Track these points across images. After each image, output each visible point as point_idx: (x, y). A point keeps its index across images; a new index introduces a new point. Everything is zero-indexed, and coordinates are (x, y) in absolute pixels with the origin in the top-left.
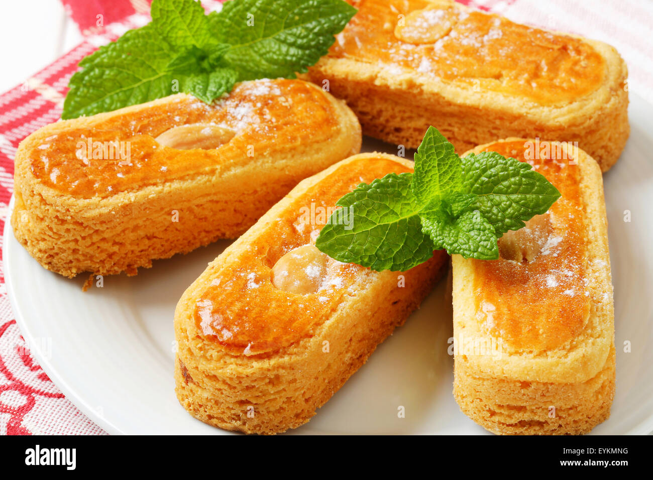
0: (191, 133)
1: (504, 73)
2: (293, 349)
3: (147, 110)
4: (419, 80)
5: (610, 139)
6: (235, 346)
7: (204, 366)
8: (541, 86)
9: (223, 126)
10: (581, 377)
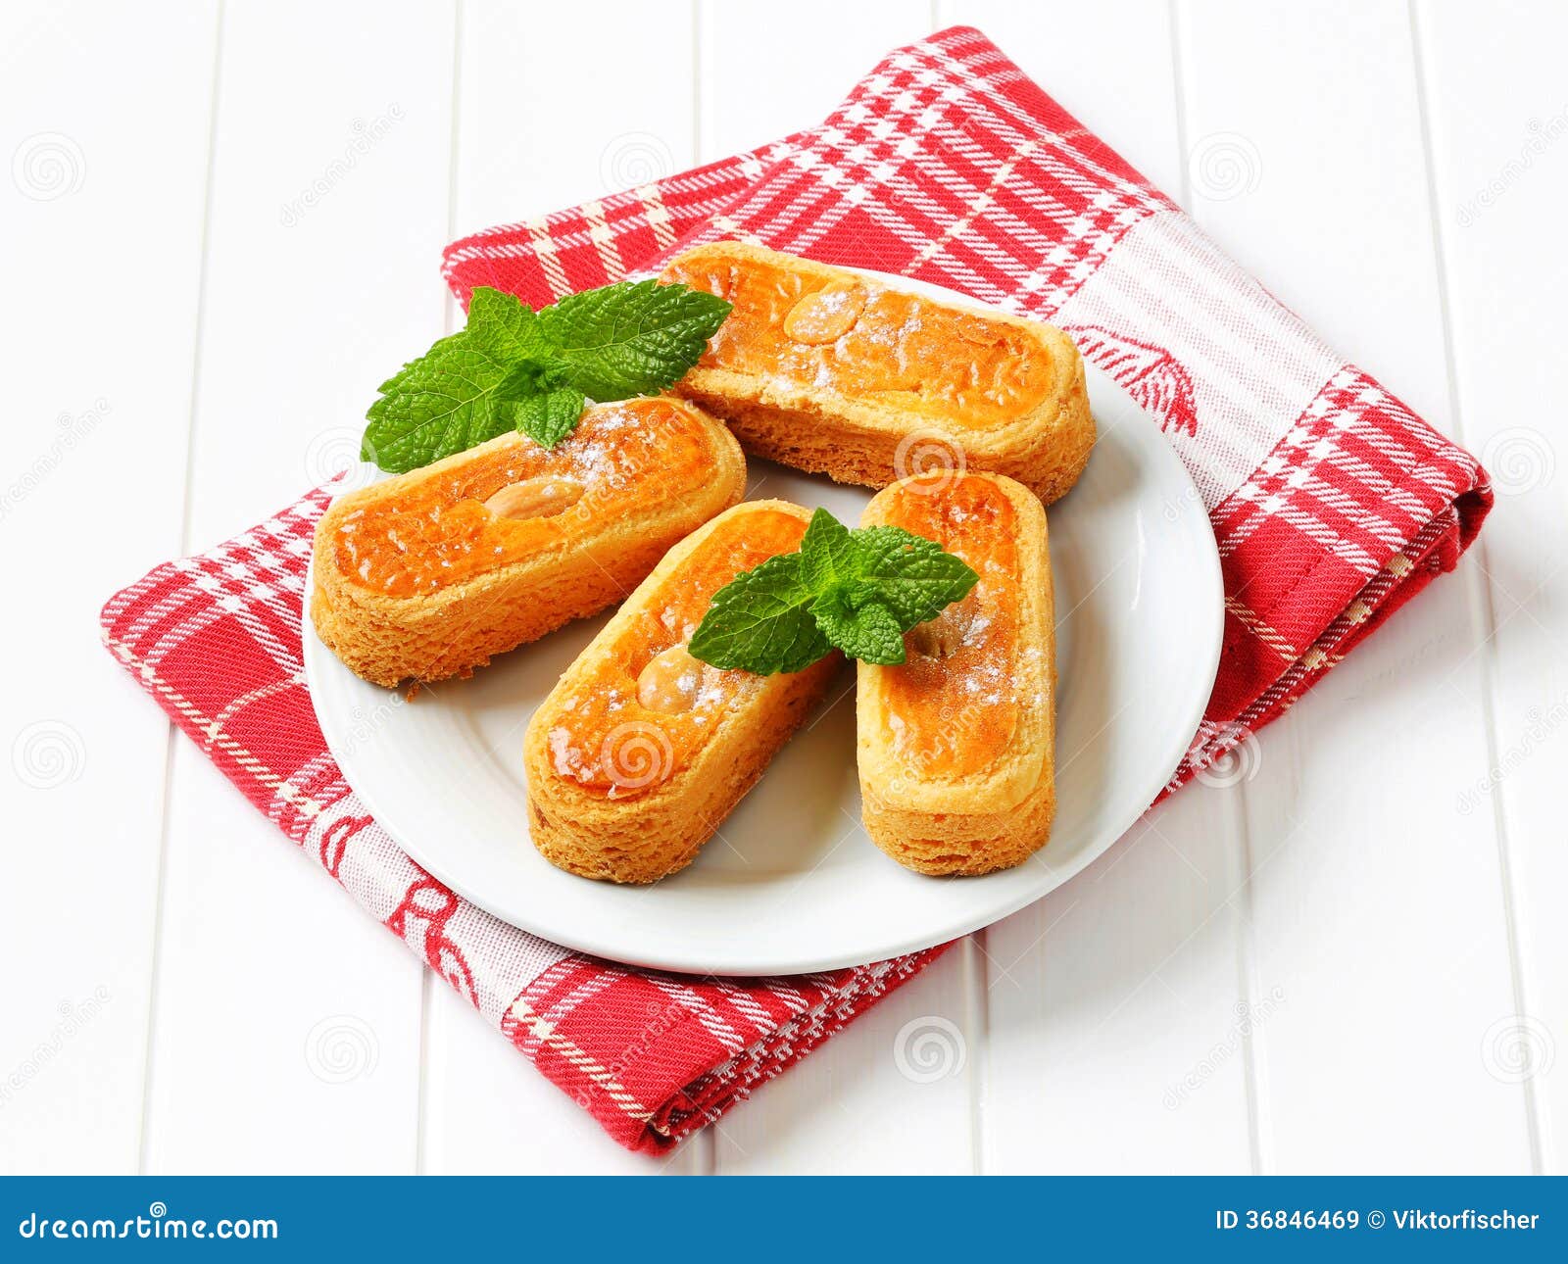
0: (529, 495)
1: (923, 382)
2: (665, 788)
3: (471, 463)
4: (815, 399)
5: (1064, 459)
6: (598, 788)
7: (561, 810)
8: (969, 402)
9: (568, 478)
10: (1005, 805)
